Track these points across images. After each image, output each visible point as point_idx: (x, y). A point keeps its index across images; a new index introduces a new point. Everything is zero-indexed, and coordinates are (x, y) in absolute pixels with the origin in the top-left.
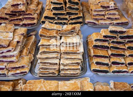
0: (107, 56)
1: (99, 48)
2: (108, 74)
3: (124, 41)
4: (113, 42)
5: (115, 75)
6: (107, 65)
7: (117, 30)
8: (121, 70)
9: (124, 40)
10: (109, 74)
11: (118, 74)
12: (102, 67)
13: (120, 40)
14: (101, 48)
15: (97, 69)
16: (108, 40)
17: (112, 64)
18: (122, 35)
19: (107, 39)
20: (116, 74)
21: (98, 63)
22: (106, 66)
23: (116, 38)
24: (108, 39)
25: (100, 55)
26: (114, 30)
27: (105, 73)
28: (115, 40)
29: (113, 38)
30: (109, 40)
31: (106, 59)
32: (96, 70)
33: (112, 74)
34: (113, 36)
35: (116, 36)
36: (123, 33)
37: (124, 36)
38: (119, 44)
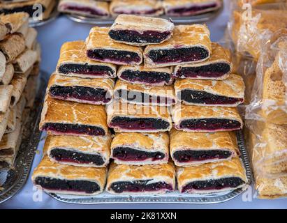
0: (99, 129)
1: (70, 96)
2: (95, 195)
3: (168, 71)
4: (128, 75)
5: (121, 199)
6: (97, 159)
7: (137, 29)
8: (144, 178)
9: (168, 64)
10: (101, 196)
11: (134, 195)
12: (76, 170)
13: (151, 66)
14: (79, 98)
15: (52, 175)
16: (108, 69)
17: (114, 155)
18: (156, 48)
19: (102, 64)
20: (126, 194)
21: (60, 155)
22: (91, 164)
23: (138, 60)
24: (107, 63)
25: (70, 122)
26: (124, 28)
27: (84, 193)
28: (135, 67)
29: (128, 61)
30: (114, 68)
31: (95, 138)
32: (48, 179)
33: (112, 194)
34: (126, 53)
35: (138, 51)
36: (160, 40)
37: (166, 51)
38: (152, 82)
